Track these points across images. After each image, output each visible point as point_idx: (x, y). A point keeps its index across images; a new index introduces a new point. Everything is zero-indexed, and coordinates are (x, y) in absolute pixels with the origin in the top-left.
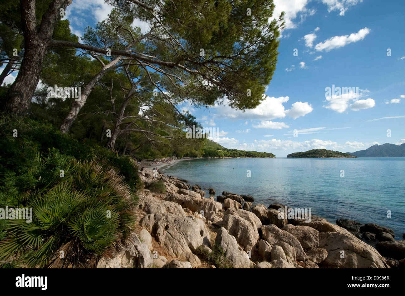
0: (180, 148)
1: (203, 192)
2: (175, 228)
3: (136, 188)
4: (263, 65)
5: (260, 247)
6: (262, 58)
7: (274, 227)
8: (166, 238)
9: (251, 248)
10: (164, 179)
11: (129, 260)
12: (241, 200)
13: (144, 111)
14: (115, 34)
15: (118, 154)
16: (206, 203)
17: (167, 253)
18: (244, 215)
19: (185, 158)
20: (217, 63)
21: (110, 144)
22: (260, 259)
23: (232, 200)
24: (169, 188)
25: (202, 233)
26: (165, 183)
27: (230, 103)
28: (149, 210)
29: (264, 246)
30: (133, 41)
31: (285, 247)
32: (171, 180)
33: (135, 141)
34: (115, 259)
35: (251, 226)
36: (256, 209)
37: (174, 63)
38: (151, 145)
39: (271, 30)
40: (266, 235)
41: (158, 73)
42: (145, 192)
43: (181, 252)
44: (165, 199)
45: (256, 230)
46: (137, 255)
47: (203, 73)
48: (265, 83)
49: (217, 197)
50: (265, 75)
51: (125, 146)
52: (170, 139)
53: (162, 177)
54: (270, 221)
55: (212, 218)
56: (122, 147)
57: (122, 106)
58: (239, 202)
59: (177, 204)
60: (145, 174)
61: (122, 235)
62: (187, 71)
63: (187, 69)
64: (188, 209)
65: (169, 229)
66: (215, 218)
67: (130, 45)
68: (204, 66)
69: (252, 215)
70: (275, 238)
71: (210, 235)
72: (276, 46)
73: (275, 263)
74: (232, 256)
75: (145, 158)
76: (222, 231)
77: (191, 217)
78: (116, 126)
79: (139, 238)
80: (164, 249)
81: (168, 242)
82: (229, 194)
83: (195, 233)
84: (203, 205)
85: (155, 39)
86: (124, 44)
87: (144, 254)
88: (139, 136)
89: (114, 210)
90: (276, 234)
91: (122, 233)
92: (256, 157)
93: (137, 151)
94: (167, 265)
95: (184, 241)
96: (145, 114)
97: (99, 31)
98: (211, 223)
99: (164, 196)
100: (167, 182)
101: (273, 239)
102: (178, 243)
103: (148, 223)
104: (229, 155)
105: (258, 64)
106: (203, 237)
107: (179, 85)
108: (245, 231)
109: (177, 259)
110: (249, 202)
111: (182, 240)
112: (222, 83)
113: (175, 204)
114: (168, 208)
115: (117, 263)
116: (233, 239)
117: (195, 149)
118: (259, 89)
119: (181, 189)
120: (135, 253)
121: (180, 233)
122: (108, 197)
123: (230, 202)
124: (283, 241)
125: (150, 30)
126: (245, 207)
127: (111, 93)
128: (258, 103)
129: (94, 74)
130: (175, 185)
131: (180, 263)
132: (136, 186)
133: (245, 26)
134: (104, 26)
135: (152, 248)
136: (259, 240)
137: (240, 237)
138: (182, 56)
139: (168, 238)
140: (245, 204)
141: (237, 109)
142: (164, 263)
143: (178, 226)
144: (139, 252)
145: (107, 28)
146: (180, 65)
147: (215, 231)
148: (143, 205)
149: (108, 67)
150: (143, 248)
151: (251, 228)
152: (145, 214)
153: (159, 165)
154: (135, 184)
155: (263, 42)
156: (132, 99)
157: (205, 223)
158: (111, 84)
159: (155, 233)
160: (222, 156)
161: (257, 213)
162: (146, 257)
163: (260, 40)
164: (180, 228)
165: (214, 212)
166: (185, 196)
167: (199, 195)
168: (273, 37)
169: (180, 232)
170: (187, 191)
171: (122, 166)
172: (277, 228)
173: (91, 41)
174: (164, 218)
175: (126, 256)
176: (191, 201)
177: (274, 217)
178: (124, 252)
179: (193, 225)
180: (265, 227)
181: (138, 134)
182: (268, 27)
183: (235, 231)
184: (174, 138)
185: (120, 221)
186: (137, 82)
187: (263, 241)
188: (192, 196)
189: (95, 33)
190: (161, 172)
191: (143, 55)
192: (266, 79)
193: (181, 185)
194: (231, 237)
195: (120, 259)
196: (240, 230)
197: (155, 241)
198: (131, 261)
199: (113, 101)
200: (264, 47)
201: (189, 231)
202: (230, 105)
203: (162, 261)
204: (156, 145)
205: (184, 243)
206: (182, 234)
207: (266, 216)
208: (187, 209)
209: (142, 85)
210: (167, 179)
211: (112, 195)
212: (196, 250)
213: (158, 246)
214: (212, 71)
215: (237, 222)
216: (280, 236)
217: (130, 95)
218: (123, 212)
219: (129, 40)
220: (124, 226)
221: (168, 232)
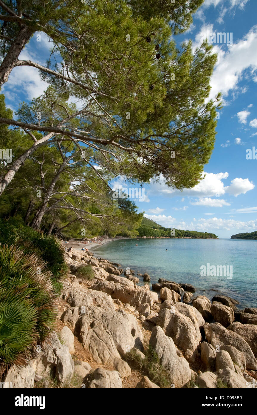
0: (112, 227)
1: (137, 279)
2: (102, 325)
3: (60, 274)
4: (200, 144)
5: (202, 351)
6: (200, 138)
7: (219, 326)
8: (91, 338)
9: (192, 352)
10: (93, 262)
11: (46, 367)
12: (180, 290)
13: (76, 186)
14: (49, 110)
15: (44, 233)
16: (139, 293)
17: (91, 358)
18: (184, 309)
19: (118, 237)
20: (152, 141)
21: (36, 222)
22: (203, 367)
23: (169, 290)
24: (97, 273)
25: (133, 332)
26: (94, 268)
27: (166, 181)
28: (73, 301)
29: (208, 351)
30: (67, 116)
31: (232, 352)
32: (101, 264)
33: (64, 219)
34: (28, 366)
35: (192, 324)
36: (198, 302)
37: (108, 140)
38: (81, 223)
39: (207, 111)
40: (209, 336)
41: (91, 148)
42: (71, 278)
43: (107, 357)
44: (93, 288)
45: (198, 329)
46: (55, 361)
47: (137, 151)
48: (203, 162)
49: (152, 285)
50: (203, 154)
51: (52, 223)
52: (101, 218)
53: (92, 260)
54: (214, 318)
55: (145, 312)
56: (50, 224)
57: (53, 182)
58: (178, 292)
59: (106, 294)
60: (73, 255)
61: (39, 336)
62: (120, 148)
63: (121, 146)
64: (119, 301)
65: (95, 327)
66: (149, 312)
67: (64, 121)
68: (138, 143)
69: (192, 310)
70: (220, 340)
71: (143, 335)
72: (213, 126)
73: (221, 373)
74: (169, 364)
75: (74, 237)
76: (157, 330)
77: (122, 312)
78: (43, 203)
79: (60, 338)
80: (88, 353)
81: (93, 344)
82: (166, 282)
83: (125, 332)
84: (136, 295)
85: (90, 115)
86: (58, 119)
87: (64, 360)
88: (68, 213)
89: (32, 305)
90: (221, 335)
91: (38, 333)
92: (196, 237)
93: (65, 229)
94: (91, 374)
95: (112, 343)
96: (76, 189)
97: (33, 107)
98: (145, 318)
99: (92, 283)
100: (96, 266)
101: (218, 341)
102: (105, 345)
103: (71, 318)
104: (166, 234)
105: (195, 143)
106: (135, 338)
107: (113, 161)
108: (185, 331)
109: (103, 365)
110: (189, 293)
111: (109, 341)
112: (158, 162)
113: (104, 294)
114: (95, 299)
115: (30, 372)
116: (170, 341)
117: (128, 229)
118: (197, 169)
119: (112, 275)
120: (52, 359)
121: (108, 333)
122: (25, 290)
123: (168, 292)
124: (229, 344)
125: (85, 106)
126: (183, 299)
127: (42, 167)
128: (196, 183)
129: (26, 148)
130: (105, 269)
131: (106, 374)
132: (61, 272)
133: (181, 106)
134: (39, 102)
135: (74, 351)
136: (202, 341)
137: (178, 338)
138: (117, 132)
139: (93, 338)
140: (185, 294)
141: (173, 188)
142: (87, 372)
143: (106, 324)
144: (58, 358)
145: (42, 104)
146: (113, 142)
147: (150, 330)
148: (67, 295)
149: (40, 142)
150: (63, 353)
151: (191, 326)
152: (69, 306)
153: (89, 245)
154: (60, 269)
155: (199, 122)
156: (63, 174)
157: (138, 318)
158: (43, 158)
159: (78, 332)
160: (158, 236)
161: (198, 307)
162: (66, 364)
163: (197, 120)
164: (108, 325)
165: (149, 305)
166: (116, 284)
167: (132, 283)
168: (210, 117)
169: (108, 330)
170: (118, 278)
171: (47, 248)
172: (222, 328)
173: (25, 116)
174: (90, 312)
175: (42, 362)
176: (122, 290)
177: (219, 312)
178: (39, 357)
179: (124, 323)
180: (208, 326)
181: (68, 211)
182: (205, 107)
183: (172, 330)
184: (106, 217)
185: (37, 319)
186: (70, 157)
187: (206, 344)
188: (124, 284)
189: (29, 108)
190: (90, 253)
191: (77, 130)
192: (204, 158)
193: (112, 270)
194: (168, 339)
195: (35, 367)
196: (179, 329)
197: (77, 342)
198: (48, 369)
199: (43, 175)
200: (201, 127)
201: (118, 329)
202: (166, 183)
203: (85, 369)
204: (86, 223)
205: (111, 345)
206: (110, 333)
207: (209, 310)
208: (117, 300)
209: (74, 160)
210: (97, 262)
211: (31, 286)
212: (126, 355)
213: (82, 348)
214: (147, 149)
215: (175, 318)
216: (226, 338)
217: (61, 170)
218: (42, 307)
219: (64, 115)
220: (42, 325)
221: (94, 331)
